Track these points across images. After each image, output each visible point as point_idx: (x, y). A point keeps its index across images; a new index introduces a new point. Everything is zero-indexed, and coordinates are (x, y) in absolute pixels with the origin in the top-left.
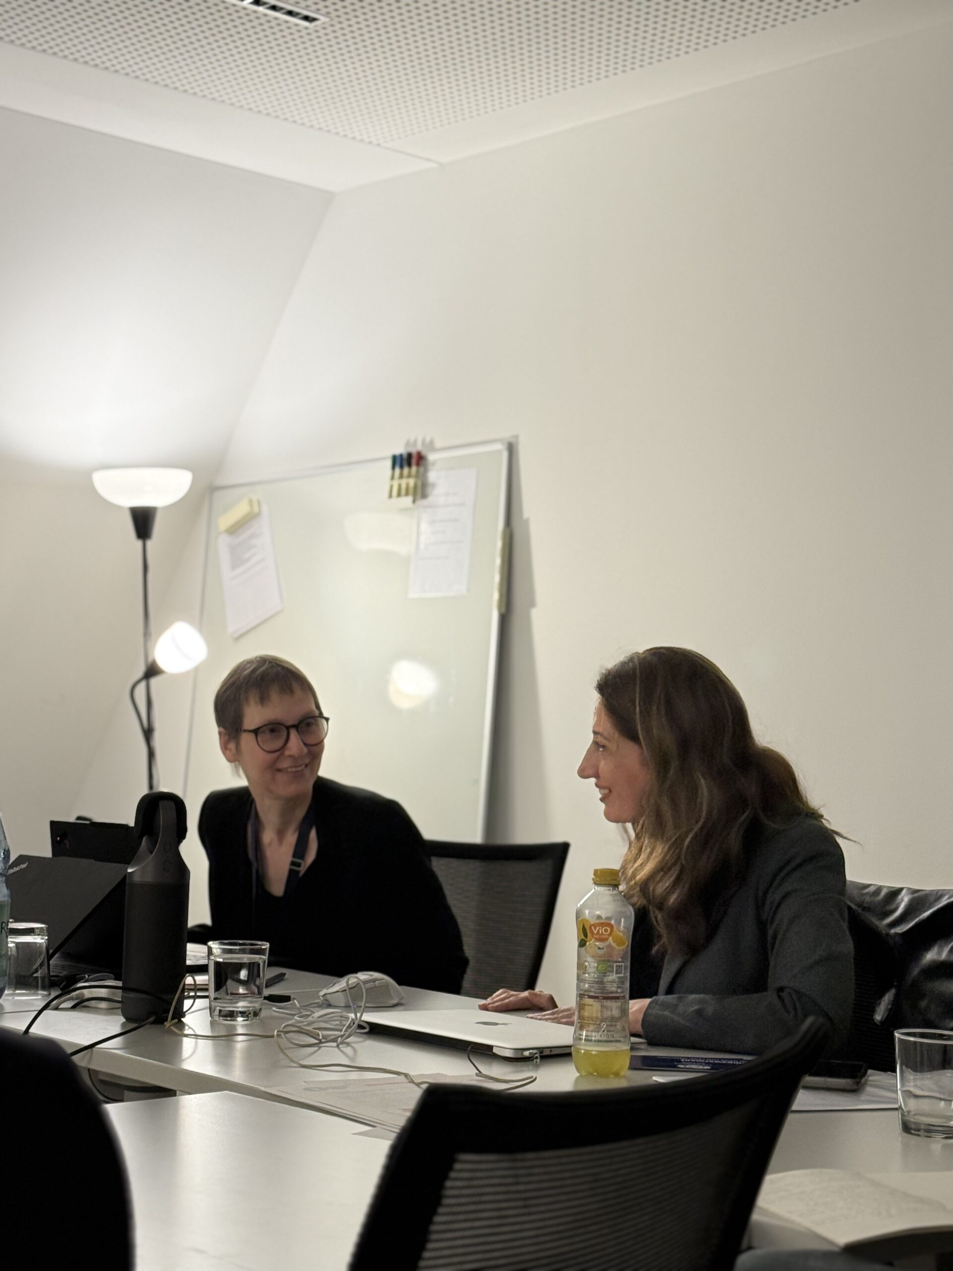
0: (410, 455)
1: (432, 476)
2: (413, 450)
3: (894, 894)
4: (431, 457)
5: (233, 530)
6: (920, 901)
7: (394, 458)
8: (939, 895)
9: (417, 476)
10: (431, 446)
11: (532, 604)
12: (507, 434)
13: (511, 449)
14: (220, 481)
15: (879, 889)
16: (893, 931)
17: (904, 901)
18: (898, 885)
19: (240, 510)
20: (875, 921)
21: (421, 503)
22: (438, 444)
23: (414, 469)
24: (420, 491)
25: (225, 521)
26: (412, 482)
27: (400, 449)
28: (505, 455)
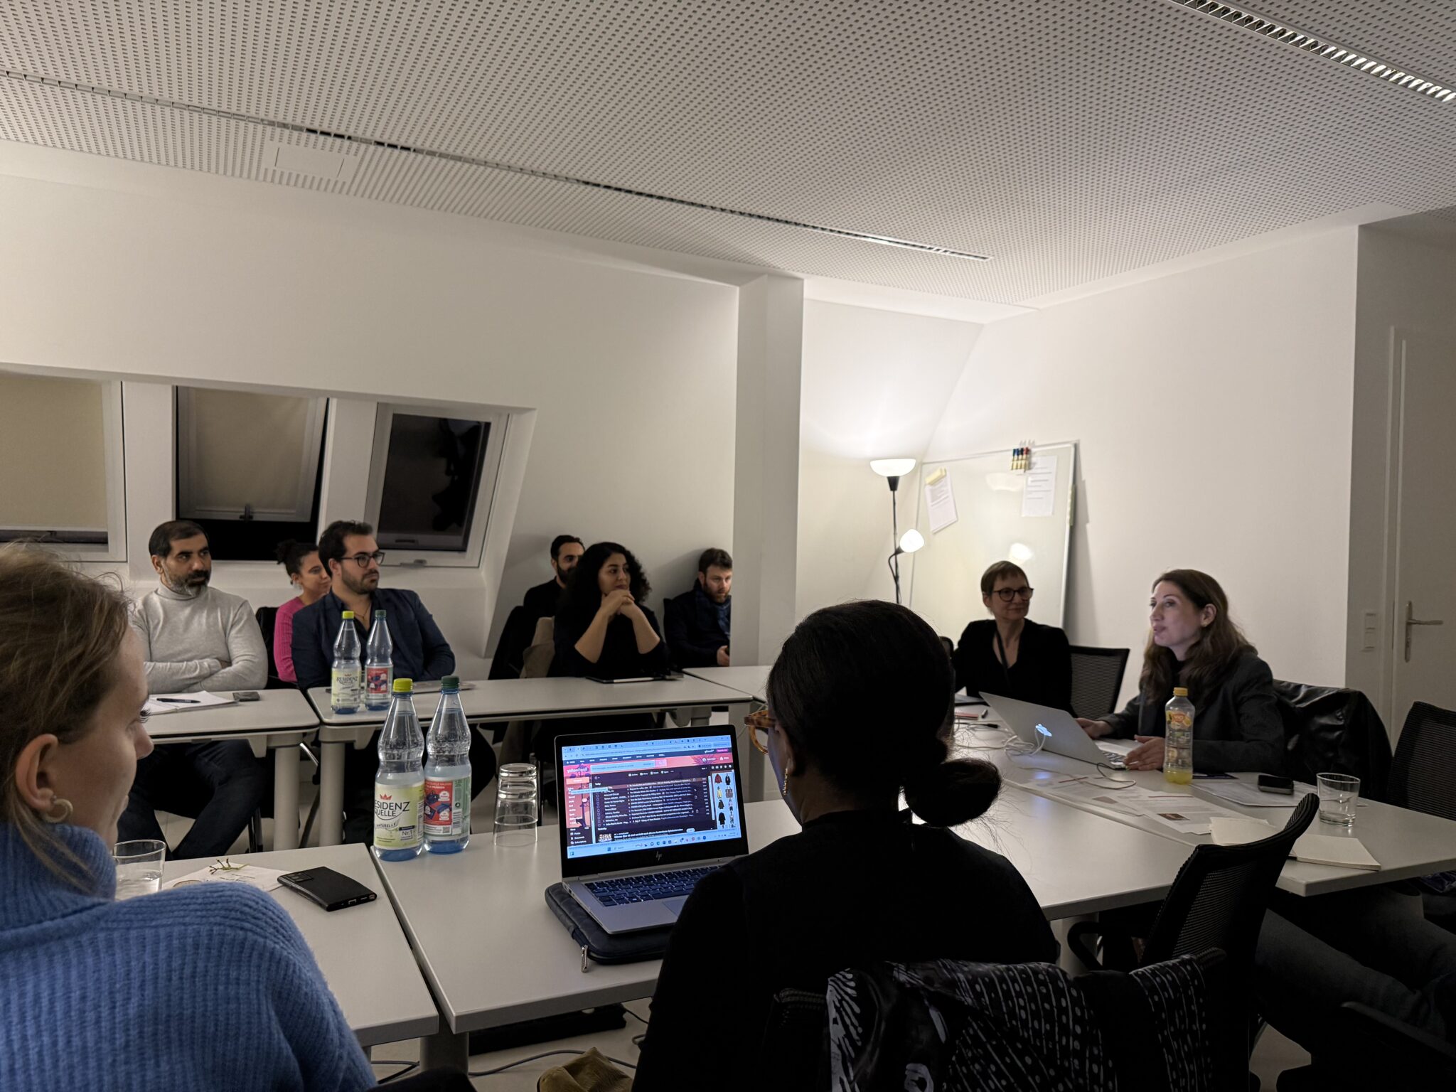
0: (1022, 450)
1: (1034, 459)
2: (1024, 447)
3: (1298, 687)
4: (1033, 450)
5: (933, 483)
6: (1312, 692)
7: (1014, 451)
8: (1322, 690)
9: (1026, 459)
10: (1033, 445)
11: (1087, 521)
12: (1074, 439)
13: (1076, 447)
14: (926, 460)
15: (1289, 684)
16: (1298, 706)
17: (1303, 691)
18: (1299, 682)
19: (937, 474)
20: (1287, 700)
21: (1028, 472)
22: (1038, 443)
23: (1024, 456)
24: (1028, 467)
25: (929, 480)
26: (1023, 462)
27: (1018, 447)
28: (1073, 450)
